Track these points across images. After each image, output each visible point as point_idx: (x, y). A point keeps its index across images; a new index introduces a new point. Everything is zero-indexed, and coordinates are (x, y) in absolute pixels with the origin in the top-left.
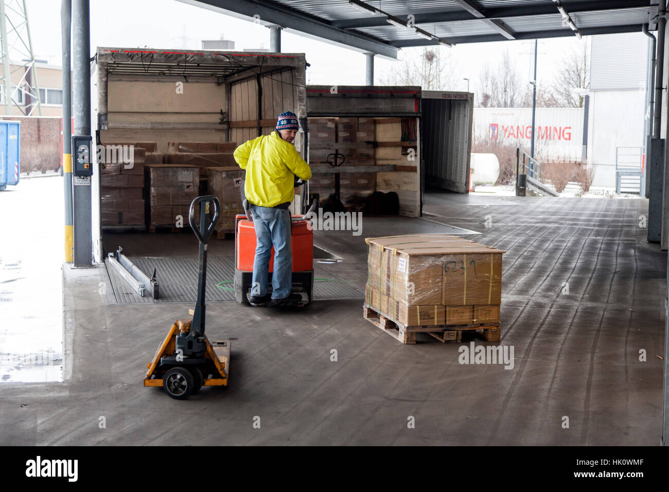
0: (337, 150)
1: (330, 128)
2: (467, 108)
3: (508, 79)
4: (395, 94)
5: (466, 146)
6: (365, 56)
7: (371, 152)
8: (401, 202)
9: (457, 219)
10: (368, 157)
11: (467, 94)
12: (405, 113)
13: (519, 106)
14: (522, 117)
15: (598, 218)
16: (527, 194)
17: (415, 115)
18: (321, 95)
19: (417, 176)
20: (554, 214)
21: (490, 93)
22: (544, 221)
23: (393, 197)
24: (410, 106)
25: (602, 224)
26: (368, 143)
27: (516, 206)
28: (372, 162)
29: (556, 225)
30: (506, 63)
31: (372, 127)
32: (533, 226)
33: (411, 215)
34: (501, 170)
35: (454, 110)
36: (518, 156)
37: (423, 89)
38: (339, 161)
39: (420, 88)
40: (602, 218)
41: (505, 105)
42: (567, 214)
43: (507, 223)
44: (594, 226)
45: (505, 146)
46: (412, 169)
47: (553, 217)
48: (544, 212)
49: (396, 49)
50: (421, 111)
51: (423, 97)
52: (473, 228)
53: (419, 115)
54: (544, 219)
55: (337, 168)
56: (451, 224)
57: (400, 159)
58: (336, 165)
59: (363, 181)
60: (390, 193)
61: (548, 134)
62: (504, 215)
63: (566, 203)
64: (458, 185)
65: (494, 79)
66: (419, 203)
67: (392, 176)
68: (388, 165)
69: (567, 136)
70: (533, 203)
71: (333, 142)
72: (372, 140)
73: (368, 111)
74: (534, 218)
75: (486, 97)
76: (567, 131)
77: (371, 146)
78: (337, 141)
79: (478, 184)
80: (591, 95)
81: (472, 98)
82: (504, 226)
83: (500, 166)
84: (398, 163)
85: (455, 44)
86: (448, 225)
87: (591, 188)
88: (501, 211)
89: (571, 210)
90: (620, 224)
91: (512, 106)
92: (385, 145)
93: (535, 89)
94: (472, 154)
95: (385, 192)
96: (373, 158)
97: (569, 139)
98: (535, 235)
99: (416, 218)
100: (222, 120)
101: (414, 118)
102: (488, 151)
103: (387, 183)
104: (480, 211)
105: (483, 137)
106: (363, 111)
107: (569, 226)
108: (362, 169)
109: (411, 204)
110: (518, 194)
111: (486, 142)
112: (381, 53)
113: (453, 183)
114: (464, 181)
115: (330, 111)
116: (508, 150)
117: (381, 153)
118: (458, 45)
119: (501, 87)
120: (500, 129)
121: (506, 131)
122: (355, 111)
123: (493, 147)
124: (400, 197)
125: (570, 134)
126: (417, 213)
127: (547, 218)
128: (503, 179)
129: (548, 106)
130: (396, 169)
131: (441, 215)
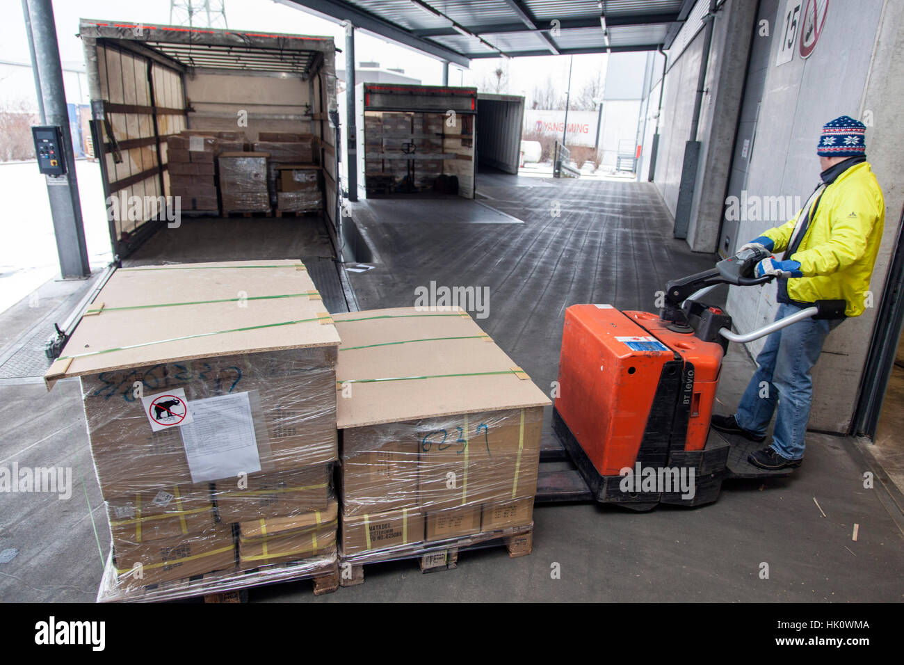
0: (412, 140)
1: (406, 122)
2: (520, 109)
3: (550, 92)
4: (455, 94)
5: (518, 138)
6: (442, 63)
7: (439, 142)
8: (460, 185)
9: (505, 203)
10: (438, 146)
11: (520, 98)
12: (464, 110)
13: (556, 110)
14: (559, 117)
15: (620, 204)
16: (561, 176)
17: (471, 112)
18: (391, 92)
19: (472, 164)
20: (584, 197)
21: (538, 101)
22: (576, 206)
23: (454, 180)
24: (469, 105)
25: (625, 211)
26: (438, 134)
27: (553, 188)
28: (440, 150)
29: (587, 212)
30: (549, 82)
31: (441, 122)
32: (567, 213)
33: (467, 196)
34: (542, 152)
35: (510, 111)
36: (556, 147)
37: (478, 92)
38: (412, 149)
39: (476, 89)
40: (622, 204)
41: (547, 109)
42: (593, 198)
43: (546, 209)
44: (618, 213)
45: (546, 137)
46: (469, 158)
47: (583, 201)
48: (575, 196)
49: (468, 60)
50: (477, 109)
51: (479, 98)
52: (517, 214)
53: (474, 112)
54: (576, 203)
55: (409, 155)
56: (498, 209)
57: (460, 149)
58: (408, 153)
59: (434, 166)
60: (452, 177)
61: (573, 130)
62: (544, 199)
63: (590, 186)
64: (511, 167)
65: (541, 91)
66: (472, 187)
67: (454, 163)
68: (451, 154)
69: (586, 131)
70: (567, 185)
71: (410, 134)
72: (440, 132)
73: (433, 108)
74: (568, 202)
75: (536, 104)
76: (586, 127)
77: (440, 137)
78: (412, 132)
79: (526, 162)
80: (604, 103)
81: (524, 101)
82: (544, 212)
83: (542, 149)
84: (459, 152)
85: (513, 57)
86: (497, 210)
87: (600, 166)
88: (541, 194)
89: (596, 193)
90: (639, 211)
91: (551, 109)
92: (450, 137)
93: (568, 97)
94: (522, 141)
95: (449, 174)
96: (442, 147)
97: (587, 132)
98: (570, 224)
99: (469, 199)
100: (306, 112)
101: (471, 115)
102: (534, 140)
103: (451, 168)
104: (524, 194)
105: (532, 130)
106: (428, 107)
107: (598, 213)
108: (430, 157)
109: (466, 186)
110: (555, 176)
111: (534, 134)
112: (455, 62)
113: (507, 166)
114: (515, 164)
115: (400, 107)
116: (548, 139)
117: (448, 142)
118: (515, 58)
119: (545, 97)
120: (543, 125)
121: (546, 126)
122: (421, 107)
123: (537, 137)
124: (460, 180)
125: (587, 129)
126: (471, 196)
127: (578, 203)
128: (544, 158)
129: (573, 110)
130: (458, 157)
131: (493, 197)
